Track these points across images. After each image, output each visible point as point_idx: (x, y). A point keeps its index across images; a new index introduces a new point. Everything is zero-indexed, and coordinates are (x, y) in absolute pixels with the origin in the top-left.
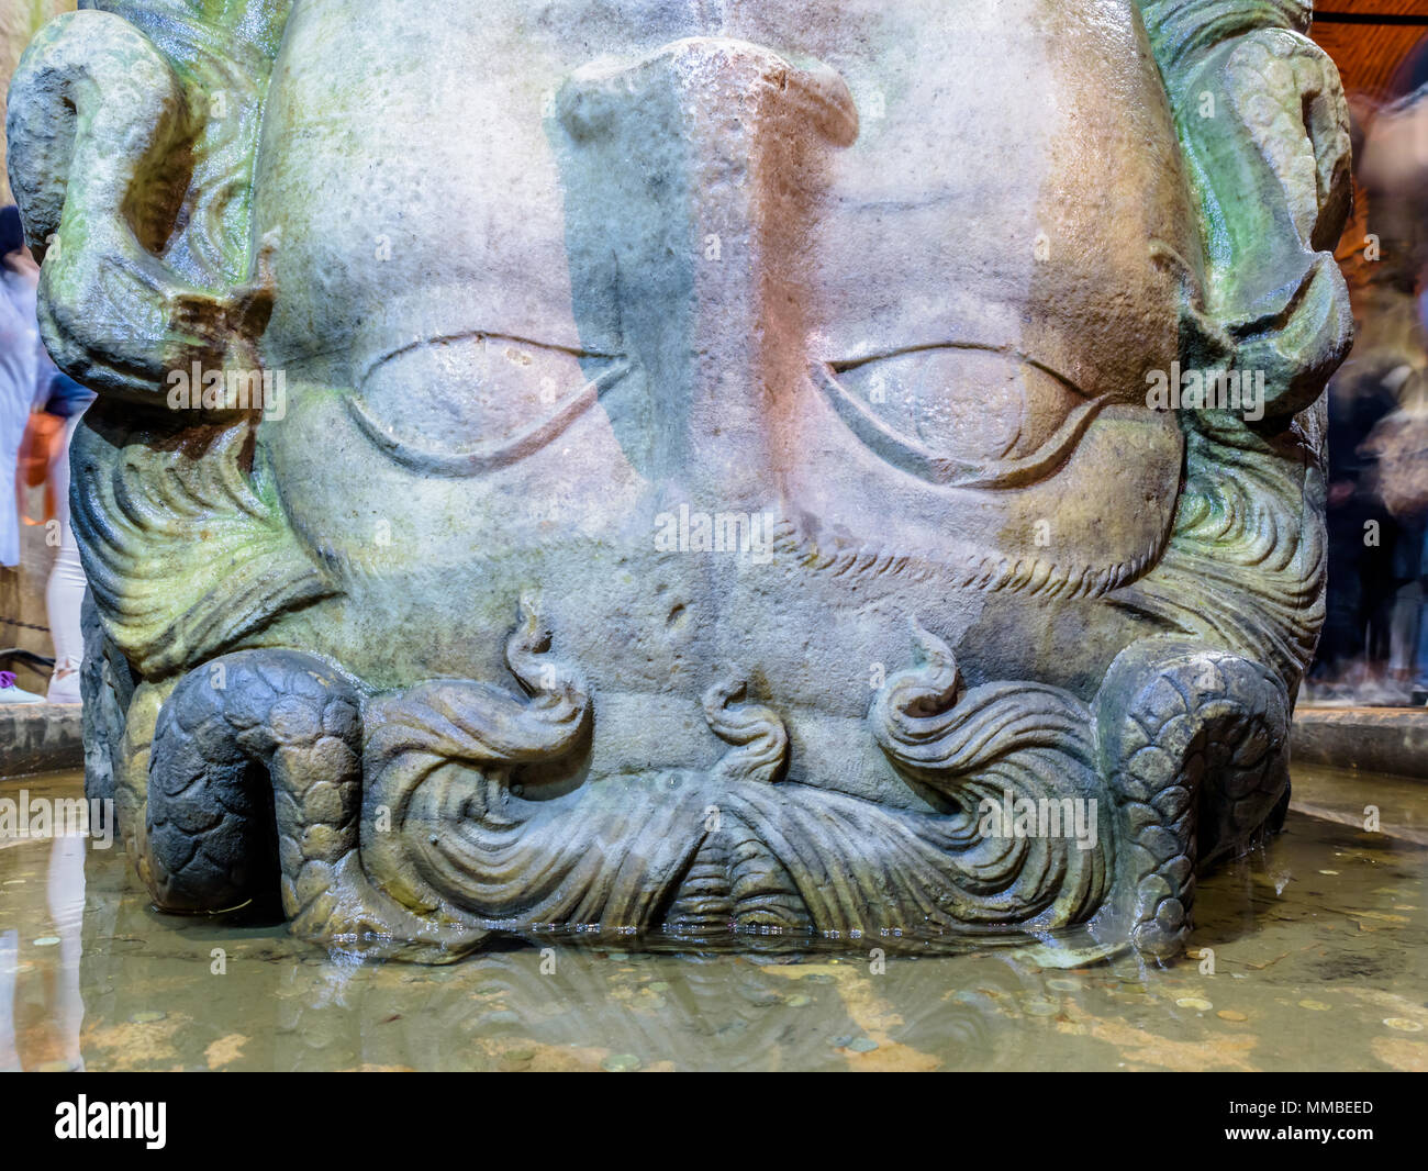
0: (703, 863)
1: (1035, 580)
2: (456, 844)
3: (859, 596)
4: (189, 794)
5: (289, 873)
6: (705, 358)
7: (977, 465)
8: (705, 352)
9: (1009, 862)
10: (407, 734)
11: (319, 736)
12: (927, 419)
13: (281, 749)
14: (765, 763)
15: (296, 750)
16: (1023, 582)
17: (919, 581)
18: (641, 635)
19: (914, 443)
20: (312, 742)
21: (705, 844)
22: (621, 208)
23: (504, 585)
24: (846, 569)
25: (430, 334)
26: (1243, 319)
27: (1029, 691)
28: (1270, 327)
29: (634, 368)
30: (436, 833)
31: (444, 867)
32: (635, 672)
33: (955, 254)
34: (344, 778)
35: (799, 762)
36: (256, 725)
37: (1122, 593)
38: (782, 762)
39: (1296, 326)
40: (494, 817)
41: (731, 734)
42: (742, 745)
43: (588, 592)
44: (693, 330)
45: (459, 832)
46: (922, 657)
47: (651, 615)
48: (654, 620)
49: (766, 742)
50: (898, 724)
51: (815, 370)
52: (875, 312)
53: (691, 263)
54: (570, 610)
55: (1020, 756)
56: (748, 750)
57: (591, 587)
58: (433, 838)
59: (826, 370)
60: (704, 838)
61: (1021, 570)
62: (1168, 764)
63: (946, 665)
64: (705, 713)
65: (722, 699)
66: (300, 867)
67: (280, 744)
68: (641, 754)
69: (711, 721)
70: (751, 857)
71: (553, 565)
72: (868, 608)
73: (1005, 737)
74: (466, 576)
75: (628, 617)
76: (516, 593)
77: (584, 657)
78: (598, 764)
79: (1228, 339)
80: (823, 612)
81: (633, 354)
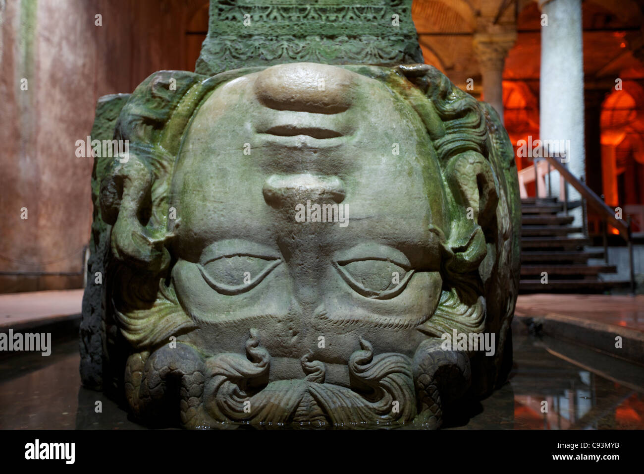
0: (301, 407)
1: (395, 325)
2: (231, 402)
3: (346, 330)
4: (156, 388)
5: (184, 411)
7: (378, 292)
8: (302, 265)
9: (388, 406)
10: (217, 370)
11: (195, 371)
12: (364, 279)
13: (184, 376)
14: (319, 378)
15: (188, 376)
16: (391, 326)
17: (361, 326)
18: (284, 342)
19: (360, 285)
20: (192, 374)
21: (302, 401)
22: (280, 221)
23: (246, 327)
24: (341, 323)
25: (225, 255)
26: (456, 246)
27: (394, 355)
28: (463, 249)
29: (282, 262)
30: (225, 398)
31: (227, 408)
32: (282, 352)
33: (373, 232)
34: (201, 383)
35: (329, 377)
36: (177, 369)
37: (421, 327)
38: (324, 376)
39: (470, 250)
40: (242, 393)
41: (309, 370)
42: (313, 373)
43: (270, 330)
44: (300, 259)
45: (232, 398)
46: (363, 348)
47: (287, 336)
48: (288, 338)
49: (319, 372)
50: (356, 367)
51: (333, 263)
52: (351, 247)
53: (299, 242)
54: (264, 334)
55: (390, 375)
56: (314, 374)
57: (271, 328)
58: (225, 400)
59: (337, 264)
60: (301, 400)
61: (391, 322)
62: (429, 378)
63: (369, 350)
64: (302, 363)
65: (307, 360)
66: (187, 409)
67: (184, 374)
68: (284, 375)
69: (303, 365)
70: (315, 405)
71: (259, 322)
72: (348, 333)
73: (386, 370)
74: (234, 324)
75: (280, 336)
76: (249, 329)
77: (268, 348)
78: (271, 377)
79: (452, 252)
80: (335, 336)
81: (282, 258)
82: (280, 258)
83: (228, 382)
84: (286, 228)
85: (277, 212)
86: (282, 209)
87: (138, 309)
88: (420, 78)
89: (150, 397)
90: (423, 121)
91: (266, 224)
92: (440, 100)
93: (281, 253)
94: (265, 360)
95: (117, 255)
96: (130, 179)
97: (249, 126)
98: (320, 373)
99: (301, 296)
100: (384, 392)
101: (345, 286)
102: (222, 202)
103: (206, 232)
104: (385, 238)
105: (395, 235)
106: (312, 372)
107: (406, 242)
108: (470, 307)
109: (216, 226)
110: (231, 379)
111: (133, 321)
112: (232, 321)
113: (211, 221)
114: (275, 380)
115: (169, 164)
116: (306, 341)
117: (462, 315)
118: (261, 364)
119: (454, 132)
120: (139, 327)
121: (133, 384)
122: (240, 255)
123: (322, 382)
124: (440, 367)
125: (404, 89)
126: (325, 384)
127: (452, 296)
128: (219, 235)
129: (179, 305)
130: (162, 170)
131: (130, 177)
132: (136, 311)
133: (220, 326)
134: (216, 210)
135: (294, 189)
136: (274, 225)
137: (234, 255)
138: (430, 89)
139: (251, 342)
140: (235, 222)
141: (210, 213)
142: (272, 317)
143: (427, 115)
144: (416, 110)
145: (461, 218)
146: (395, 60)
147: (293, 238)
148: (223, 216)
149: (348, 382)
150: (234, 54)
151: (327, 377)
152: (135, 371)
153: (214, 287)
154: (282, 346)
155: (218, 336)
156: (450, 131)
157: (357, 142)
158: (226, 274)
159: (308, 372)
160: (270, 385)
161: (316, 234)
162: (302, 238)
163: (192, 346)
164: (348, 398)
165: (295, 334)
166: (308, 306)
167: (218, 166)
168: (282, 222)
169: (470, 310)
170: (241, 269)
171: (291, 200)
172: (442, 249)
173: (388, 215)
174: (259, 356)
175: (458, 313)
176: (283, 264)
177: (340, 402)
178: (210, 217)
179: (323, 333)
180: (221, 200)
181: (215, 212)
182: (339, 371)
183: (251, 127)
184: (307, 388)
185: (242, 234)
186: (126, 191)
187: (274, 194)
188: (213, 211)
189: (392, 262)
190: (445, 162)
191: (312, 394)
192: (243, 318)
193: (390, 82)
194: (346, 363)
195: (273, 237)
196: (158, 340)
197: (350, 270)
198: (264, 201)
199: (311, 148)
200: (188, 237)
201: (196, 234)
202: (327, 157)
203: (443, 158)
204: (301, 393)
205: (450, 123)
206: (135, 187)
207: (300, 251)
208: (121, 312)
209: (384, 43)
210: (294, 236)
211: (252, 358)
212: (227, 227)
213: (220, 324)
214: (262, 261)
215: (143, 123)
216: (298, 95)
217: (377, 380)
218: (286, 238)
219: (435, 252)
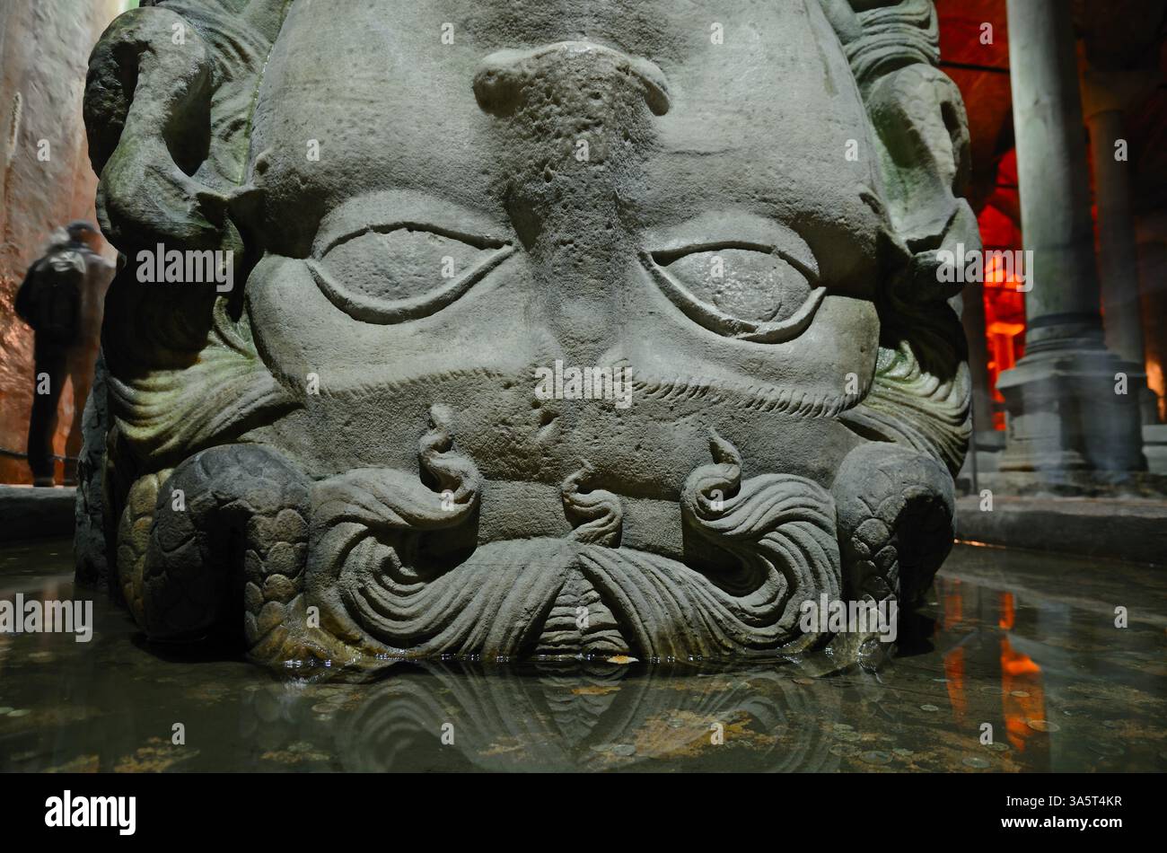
0: (560, 606)
1: (793, 404)
2: (377, 591)
3: (676, 412)
4: (181, 549)
5: (252, 610)
6: (571, 246)
7: (754, 324)
8: (571, 242)
9: (776, 603)
10: (343, 509)
11: (281, 508)
12: (720, 292)
13: (255, 517)
14: (606, 532)
15: (264, 518)
16: (784, 406)
17: (715, 403)
18: (519, 438)
19: (711, 309)
20: (275, 514)
21: (562, 591)
22: (514, 145)
23: (420, 400)
24: (667, 393)
25: (376, 224)
26: (917, 236)
27: (789, 480)
28: (934, 242)
29: (517, 250)
30: (363, 582)
31: (367, 608)
32: (513, 465)
33: (736, 185)
34: (298, 540)
35: (631, 532)
36: (235, 499)
37: (848, 414)
38: (619, 529)
39: (950, 242)
40: (406, 571)
41: (582, 511)
42: (590, 520)
43: (482, 407)
44: (563, 227)
45: (380, 583)
46: (718, 456)
47: (527, 424)
48: (529, 428)
49: (608, 517)
50: (702, 504)
51: (642, 256)
52: (684, 220)
53: (564, 183)
54: (467, 419)
55: (784, 527)
56: (594, 523)
57: (484, 403)
58: (361, 585)
59: (650, 257)
60: (561, 587)
61: (783, 397)
62: (883, 529)
63: (734, 462)
64: (563, 496)
65: (576, 486)
66: (261, 606)
67: (253, 514)
68: (516, 525)
69: (567, 501)
70: (595, 600)
71: (457, 387)
72: (682, 420)
73: (775, 513)
74: (392, 393)
75: (510, 424)
76: (428, 406)
77: (477, 454)
78: (483, 533)
79: (907, 251)
80: (650, 424)
81: (516, 242)
82: (509, 243)
83: (369, 541)
84: (530, 158)
85: (507, 123)
86: (521, 114)
87: (158, 368)
89: (164, 574)
91: (478, 159)
93: (513, 230)
94: (469, 485)
96: (153, 52)
98: (610, 521)
99: (563, 322)
100: (769, 569)
101: (669, 309)
102: (372, 102)
103: (328, 173)
104: (765, 200)
105: (791, 195)
106: (588, 518)
107: (812, 213)
108: (942, 382)
109: (357, 155)
110: (380, 531)
111: (143, 396)
112: (385, 386)
113: (344, 146)
114: (492, 539)
116: (578, 437)
117: (929, 396)
118: (459, 493)
119: (884, 31)
120: (154, 409)
121: (134, 548)
122: (411, 227)
123: (615, 544)
126: (621, 550)
127: (902, 356)
128: (361, 179)
129: (257, 357)
130: (240, 63)
131: (153, 46)
132: (152, 374)
133: (355, 398)
134: (355, 119)
136: (499, 160)
137: (396, 227)
139: (432, 438)
140: (404, 148)
141: (342, 125)
142: (489, 375)
147: (548, 178)
148: (372, 132)
149: (676, 541)
151: (626, 532)
152: (140, 516)
153: (342, 304)
154: (513, 451)
155: (347, 424)
156: (872, 29)
158: (375, 270)
159: (576, 517)
160: (480, 551)
161: (608, 163)
162: (570, 172)
163: (284, 453)
164: (679, 583)
165: (546, 419)
166: (582, 347)
168: (519, 147)
169: (943, 389)
170: (413, 259)
172: (884, 241)
173: (774, 147)
174: (453, 474)
175: (921, 392)
176: (518, 255)
177: (660, 592)
178: (342, 136)
179: (619, 416)
180: (371, 98)
181: (354, 125)
182: (652, 516)
184: (577, 560)
185: (419, 177)
186: (141, 79)
187: (502, 78)
188: (350, 120)
189: (783, 256)
190: (866, 87)
191: (588, 574)
192: (414, 377)
194: (675, 495)
195: (495, 189)
196: (199, 438)
197: (685, 273)
198: (475, 105)
200: (288, 192)
201: (304, 180)
203: (864, 76)
204: (561, 571)
205: (871, 14)
206: (166, 70)
207: (565, 206)
208: (119, 379)
210: (551, 172)
211: (435, 480)
212: (382, 158)
213: (354, 392)
217: (752, 537)
218: (527, 186)
219: (869, 249)
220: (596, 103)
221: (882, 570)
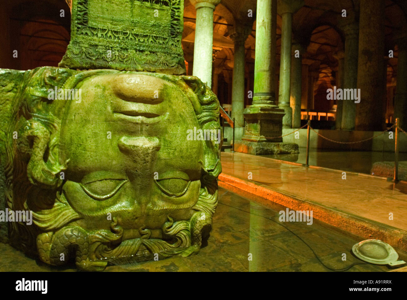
0: (139, 251)
2: (103, 254)
7: (176, 194)
9: (179, 245)
14: (147, 237)
15: (81, 245)
17: (168, 211)
18: (131, 222)
19: (168, 191)
20: (83, 244)
21: (139, 249)
25: (98, 179)
26: (209, 169)
27: (182, 222)
28: (212, 170)
29: (128, 181)
32: (130, 227)
33: (174, 165)
34: (88, 248)
36: (75, 243)
37: (193, 208)
38: (150, 236)
39: (216, 170)
40: (109, 249)
43: (124, 217)
46: (169, 221)
48: (133, 220)
50: (166, 231)
52: (163, 173)
53: (140, 173)
55: (181, 232)
59: (156, 181)
62: (199, 232)
63: (172, 221)
64: (139, 231)
65: (142, 229)
66: (80, 261)
67: (79, 245)
70: (146, 249)
73: (179, 230)
78: (123, 239)
79: (207, 172)
80: (156, 217)
81: (128, 179)
82: (127, 179)
83: (102, 245)
85: (127, 157)
86: (130, 156)
87: (44, 209)
88: (192, 83)
90: (193, 105)
91: (120, 163)
92: (201, 95)
93: (127, 177)
94: (121, 232)
95: (32, 182)
96: (38, 138)
97: (109, 108)
98: (148, 235)
100: (177, 239)
101: (159, 191)
103: (86, 168)
104: (180, 168)
105: (184, 166)
106: (144, 235)
107: (188, 169)
108: (212, 195)
109: (93, 164)
110: (104, 243)
111: (41, 216)
112: (103, 214)
113: (90, 162)
114: (125, 240)
115: (58, 125)
116: (142, 221)
117: (209, 199)
118: (119, 234)
119: (207, 112)
120: (46, 219)
121: (44, 250)
122: (106, 179)
123: (149, 239)
124: (204, 226)
125: (185, 88)
127: (205, 191)
128: (94, 169)
129: (69, 205)
130: (54, 129)
131: (39, 137)
132: (43, 211)
133: (96, 217)
134: (92, 156)
135: (139, 147)
136: (124, 163)
137: (103, 180)
138: (196, 89)
139: (113, 224)
140: (103, 162)
141: (89, 157)
142: (125, 211)
143: (195, 102)
144: (190, 100)
145: (210, 154)
146: (174, 68)
147: (137, 171)
148: (96, 159)
149: (161, 237)
150: (88, 56)
151: (152, 236)
152: (45, 243)
153: (92, 197)
154: (130, 224)
156: (205, 111)
157: (167, 119)
159: (142, 235)
160: (123, 243)
162: (142, 171)
163: (79, 228)
164: (161, 244)
165: (136, 218)
166: (144, 204)
167: (92, 131)
168: (129, 162)
169: (212, 197)
171: (137, 152)
172: (203, 170)
174: (118, 231)
176: (128, 182)
178: (89, 160)
179: (150, 216)
180: (95, 151)
182: (157, 233)
183: (111, 109)
184: (142, 242)
185: (107, 168)
186: (35, 144)
187: (126, 148)
189: (182, 179)
190: (202, 126)
191: (144, 245)
193: (178, 85)
194: (161, 228)
195: (123, 169)
196: (59, 226)
197: (162, 184)
198: (119, 150)
199: (146, 124)
200: (75, 170)
201: (80, 169)
202: (152, 128)
203: (201, 124)
204: (139, 245)
205: (205, 107)
206: (42, 143)
207: (140, 178)
209: (169, 58)
211: (114, 232)
214: (118, 181)
215: (41, 101)
216: (139, 95)
217: (175, 235)
218: (131, 170)
219: (200, 172)
220: (147, 158)
221: (198, 238)
